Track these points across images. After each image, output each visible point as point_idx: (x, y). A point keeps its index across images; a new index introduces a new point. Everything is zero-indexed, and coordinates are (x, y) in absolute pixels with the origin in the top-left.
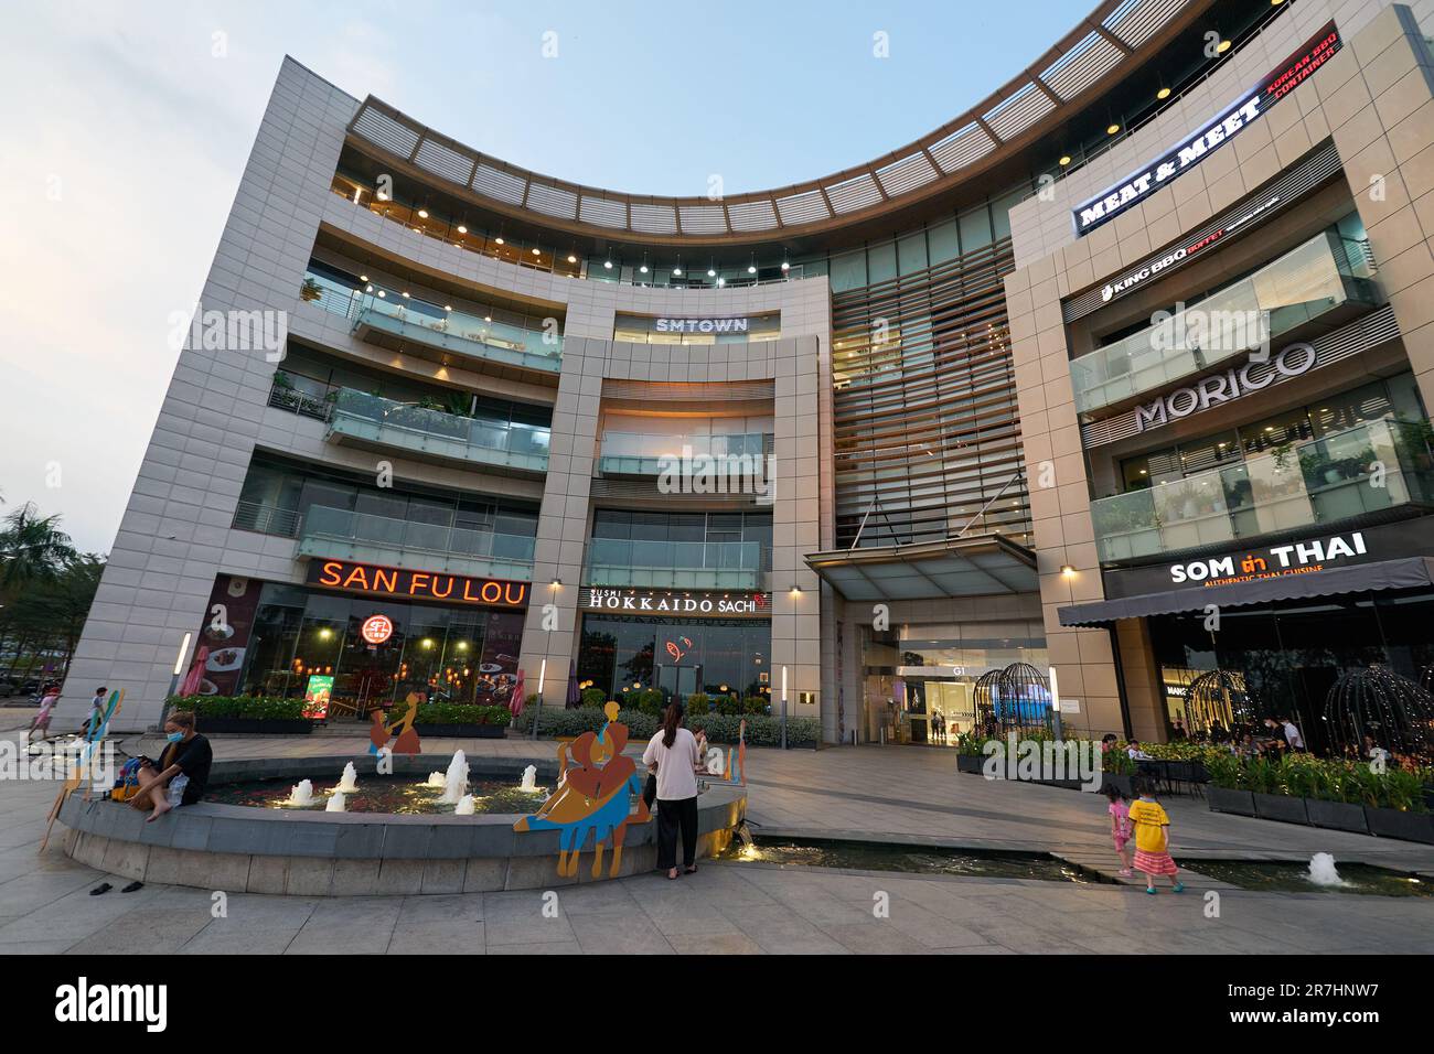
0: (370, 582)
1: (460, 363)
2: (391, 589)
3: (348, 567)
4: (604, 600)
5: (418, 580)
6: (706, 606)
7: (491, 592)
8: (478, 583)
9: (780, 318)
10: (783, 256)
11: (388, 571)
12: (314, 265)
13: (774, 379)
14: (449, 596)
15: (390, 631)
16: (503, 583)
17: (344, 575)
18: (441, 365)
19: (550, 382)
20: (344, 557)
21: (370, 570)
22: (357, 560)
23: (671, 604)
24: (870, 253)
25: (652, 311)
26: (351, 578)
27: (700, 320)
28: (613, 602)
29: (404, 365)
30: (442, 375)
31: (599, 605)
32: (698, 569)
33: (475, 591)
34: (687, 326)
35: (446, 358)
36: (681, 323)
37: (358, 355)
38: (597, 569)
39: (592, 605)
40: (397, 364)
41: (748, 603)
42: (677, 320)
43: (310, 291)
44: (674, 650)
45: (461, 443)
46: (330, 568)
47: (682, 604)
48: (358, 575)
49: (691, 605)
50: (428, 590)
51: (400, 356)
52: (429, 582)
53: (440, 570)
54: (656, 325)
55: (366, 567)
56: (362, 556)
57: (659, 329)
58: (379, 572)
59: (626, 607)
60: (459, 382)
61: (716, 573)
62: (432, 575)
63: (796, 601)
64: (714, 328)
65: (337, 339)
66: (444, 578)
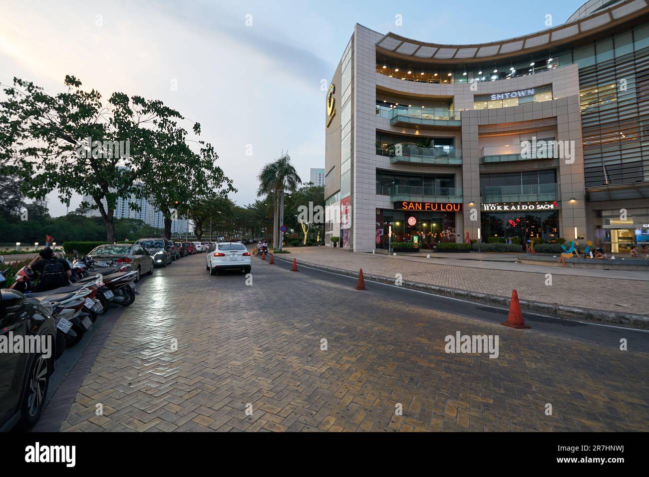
0: (415, 206)
1: (423, 128)
2: (420, 209)
3: (408, 203)
4: (490, 207)
5: (428, 205)
6: (531, 207)
7: (449, 207)
8: (444, 205)
9: (552, 86)
10: (548, 55)
11: (419, 203)
12: (379, 102)
13: (556, 117)
14: (437, 210)
15: (415, 221)
16: (452, 204)
17: (408, 205)
18: (416, 129)
19: (458, 129)
20: (408, 201)
21: (414, 203)
22: (412, 201)
23: (516, 208)
24: (597, 46)
25: (490, 92)
26: (410, 206)
27: (511, 92)
28: (493, 208)
29: (406, 132)
30: (417, 133)
31: (488, 209)
32: (529, 195)
33: (444, 208)
34: (505, 96)
35: (417, 126)
36: (502, 96)
37: (394, 131)
38: (488, 197)
39: (485, 209)
40: (404, 132)
41: (550, 205)
42: (500, 94)
43: (377, 111)
44: (512, 223)
45: (432, 158)
46: (405, 204)
47: (521, 207)
48: (411, 205)
49: (525, 207)
50: (430, 209)
51: (404, 129)
52: (430, 206)
53: (434, 202)
54: (491, 98)
55: (413, 203)
56: (413, 199)
57: (492, 99)
58: (417, 204)
59: (498, 209)
60: (423, 135)
61: (537, 196)
62: (431, 203)
63: (573, 203)
64: (518, 95)
65: (387, 127)
66: (434, 204)
